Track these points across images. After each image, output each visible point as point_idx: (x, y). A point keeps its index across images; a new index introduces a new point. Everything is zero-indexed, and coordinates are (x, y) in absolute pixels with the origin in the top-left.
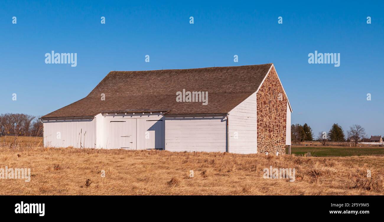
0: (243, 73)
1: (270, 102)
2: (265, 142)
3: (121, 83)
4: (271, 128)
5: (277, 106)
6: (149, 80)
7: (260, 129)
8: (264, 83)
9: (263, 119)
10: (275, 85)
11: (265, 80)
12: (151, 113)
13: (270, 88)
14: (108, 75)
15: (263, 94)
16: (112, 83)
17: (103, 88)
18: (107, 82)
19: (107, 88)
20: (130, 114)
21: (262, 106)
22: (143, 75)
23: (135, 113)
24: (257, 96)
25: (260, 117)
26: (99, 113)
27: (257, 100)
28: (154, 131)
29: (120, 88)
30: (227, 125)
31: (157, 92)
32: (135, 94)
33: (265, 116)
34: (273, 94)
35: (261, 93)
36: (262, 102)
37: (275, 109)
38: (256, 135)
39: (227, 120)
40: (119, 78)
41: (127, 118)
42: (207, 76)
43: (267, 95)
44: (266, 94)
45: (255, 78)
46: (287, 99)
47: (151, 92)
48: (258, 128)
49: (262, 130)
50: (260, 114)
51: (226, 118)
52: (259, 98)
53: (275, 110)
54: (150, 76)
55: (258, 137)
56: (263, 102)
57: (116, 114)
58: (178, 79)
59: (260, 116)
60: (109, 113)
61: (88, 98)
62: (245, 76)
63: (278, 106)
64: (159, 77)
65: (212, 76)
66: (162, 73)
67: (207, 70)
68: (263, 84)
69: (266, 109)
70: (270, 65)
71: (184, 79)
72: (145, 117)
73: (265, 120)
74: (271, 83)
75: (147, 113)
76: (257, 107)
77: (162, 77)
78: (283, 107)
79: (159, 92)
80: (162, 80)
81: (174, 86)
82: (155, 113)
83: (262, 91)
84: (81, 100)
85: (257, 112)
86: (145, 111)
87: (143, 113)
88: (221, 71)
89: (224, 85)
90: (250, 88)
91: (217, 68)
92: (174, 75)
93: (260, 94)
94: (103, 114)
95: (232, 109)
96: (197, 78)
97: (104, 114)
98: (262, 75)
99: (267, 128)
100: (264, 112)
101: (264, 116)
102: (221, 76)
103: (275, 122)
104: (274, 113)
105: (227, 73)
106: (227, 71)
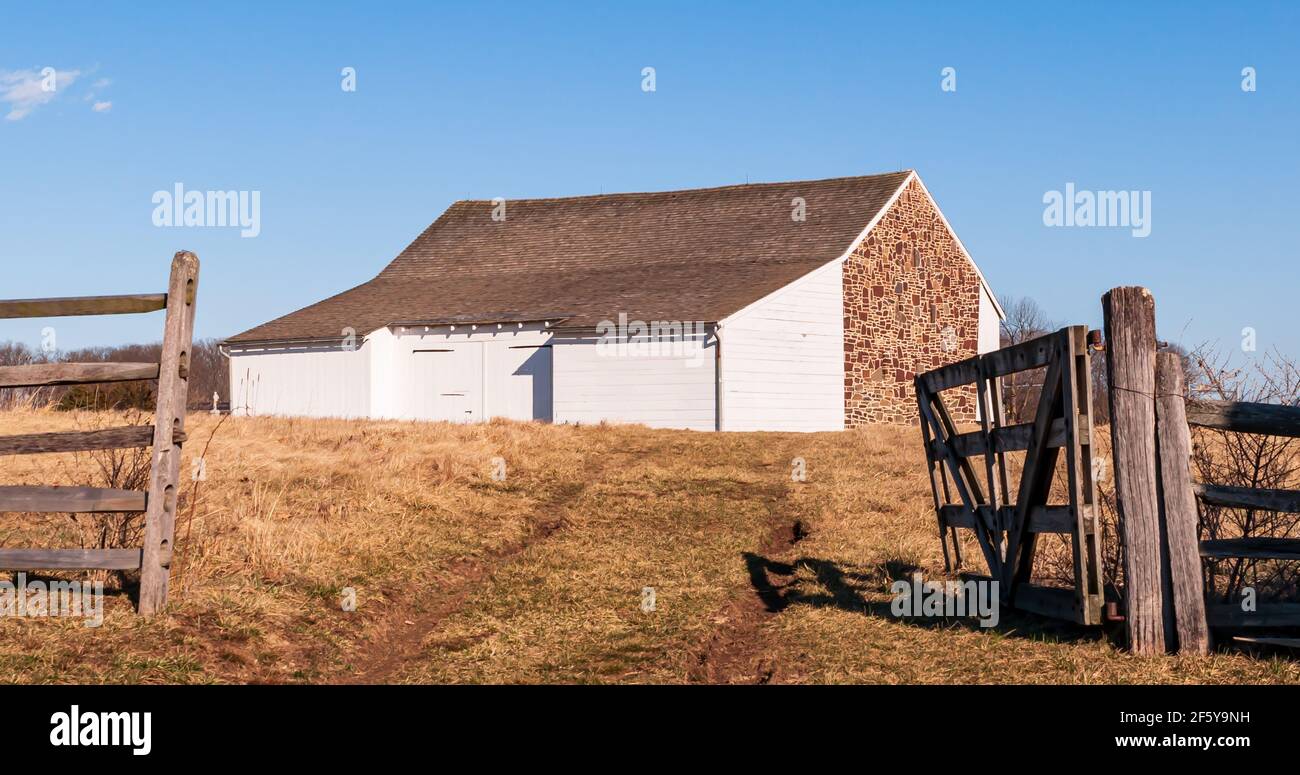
0: (822, 200)
1: (901, 288)
2: (880, 410)
3: (477, 236)
4: (907, 368)
5: (931, 302)
6: (554, 227)
7: (857, 370)
8: (874, 232)
9: (873, 341)
10: (927, 236)
11: (880, 223)
12: (520, 326)
13: (899, 248)
14: (448, 212)
15: (870, 264)
16: (453, 236)
17: (423, 254)
18: (439, 233)
19: (436, 253)
20: (464, 327)
21: (866, 301)
22: (543, 212)
23: (479, 325)
24: (845, 270)
25: (859, 335)
26: (382, 326)
27: (845, 281)
28: (531, 377)
29: (471, 251)
30: (718, 356)
31: (570, 264)
32: (506, 271)
33: (881, 330)
34: (914, 264)
35: (860, 260)
36: (865, 291)
37: (925, 310)
38: (841, 389)
39: (717, 344)
40: (475, 221)
41: (458, 341)
42: (719, 211)
43: (887, 266)
44: (883, 264)
45: (850, 216)
46: (979, 278)
47: (551, 264)
48: (848, 367)
49: (866, 374)
50: (857, 325)
51: (714, 339)
52: (855, 277)
53: (922, 313)
54: (562, 214)
55: (848, 396)
56: (870, 290)
57: (427, 329)
58: (638, 223)
59: (858, 332)
60: (408, 327)
61: (374, 284)
62: (825, 211)
63: (939, 300)
64: (586, 217)
65: (734, 212)
66: (599, 203)
67: (725, 194)
68: (870, 234)
69: (882, 311)
70: (903, 175)
71: (654, 222)
72: (506, 338)
73: (879, 341)
74: (905, 231)
75: (510, 325)
76: (846, 304)
77: (593, 218)
78: (959, 303)
79: (574, 263)
80: (593, 227)
81: (622, 245)
82: (529, 324)
83: (867, 254)
84: (354, 289)
85: (846, 320)
86: (503, 321)
87: (500, 326)
88: (763, 197)
89: (759, 237)
90: (826, 246)
91: (753, 187)
92: (630, 210)
93: (859, 266)
94: (393, 328)
95: (737, 310)
96: (690, 217)
97: (397, 329)
98: (872, 207)
99: (889, 369)
100: (874, 319)
101: (877, 330)
102: (759, 213)
103: (926, 350)
104: (921, 320)
105: (777, 201)
106: (780, 196)
